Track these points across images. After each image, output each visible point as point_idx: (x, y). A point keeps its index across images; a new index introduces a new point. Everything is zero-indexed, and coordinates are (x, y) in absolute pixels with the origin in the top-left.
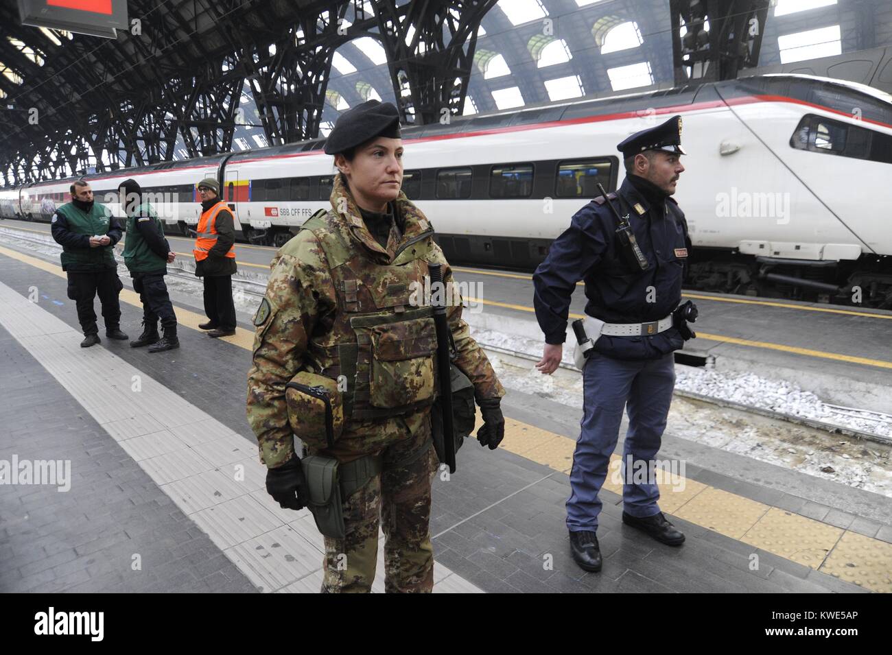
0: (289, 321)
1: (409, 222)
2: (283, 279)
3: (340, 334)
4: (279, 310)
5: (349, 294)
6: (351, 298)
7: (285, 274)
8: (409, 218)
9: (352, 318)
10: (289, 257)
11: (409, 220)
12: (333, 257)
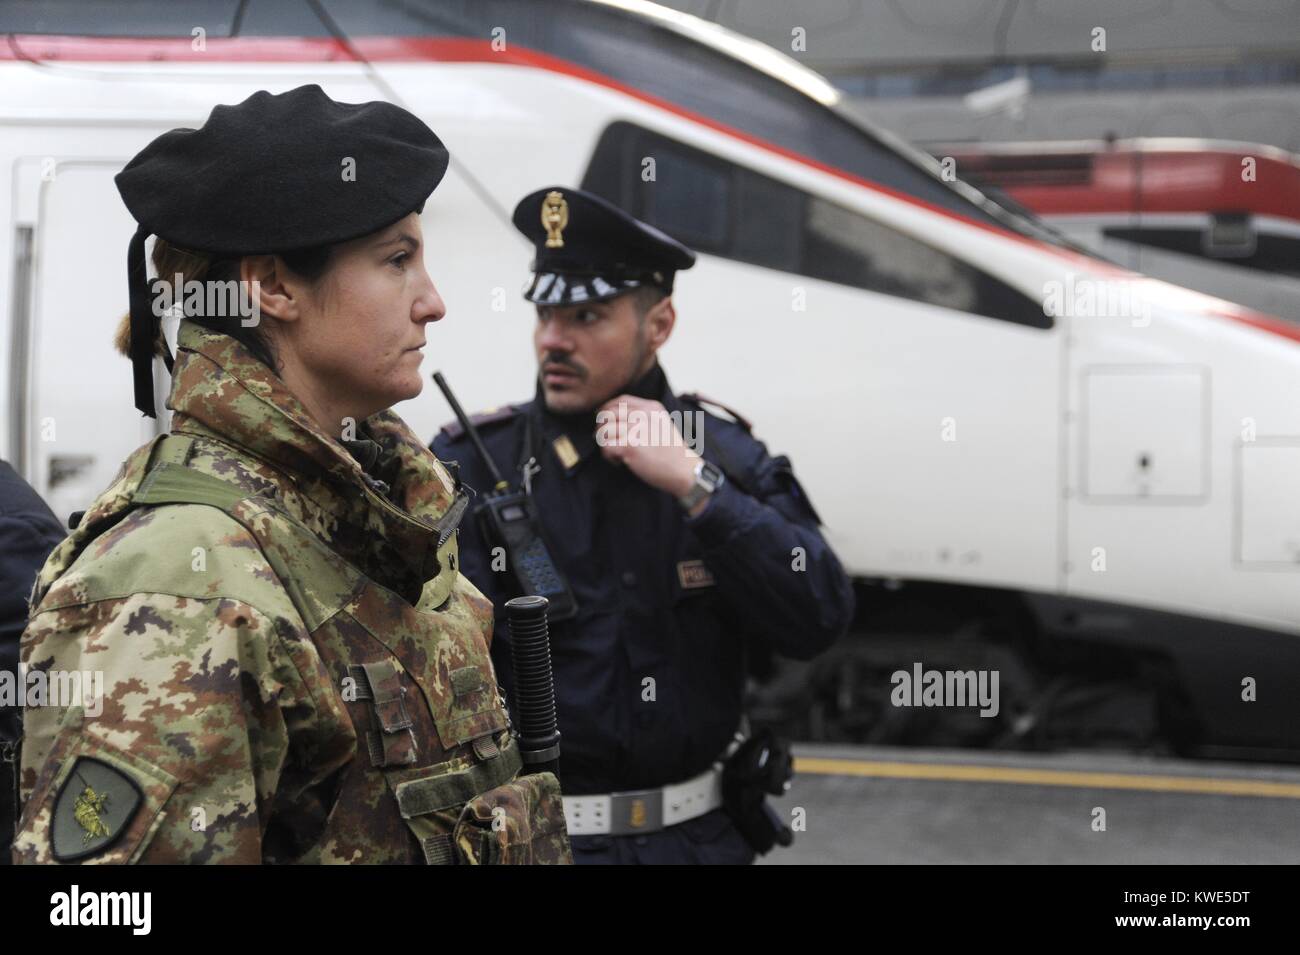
0: (222, 822)
1: (414, 471)
2: (170, 676)
3: (359, 846)
4: (177, 788)
5: (385, 707)
6: (394, 719)
7: (173, 660)
8: (410, 458)
9: (400, 788)
10: (174, 601)
11: (412, 464)
12: (309, 592)
